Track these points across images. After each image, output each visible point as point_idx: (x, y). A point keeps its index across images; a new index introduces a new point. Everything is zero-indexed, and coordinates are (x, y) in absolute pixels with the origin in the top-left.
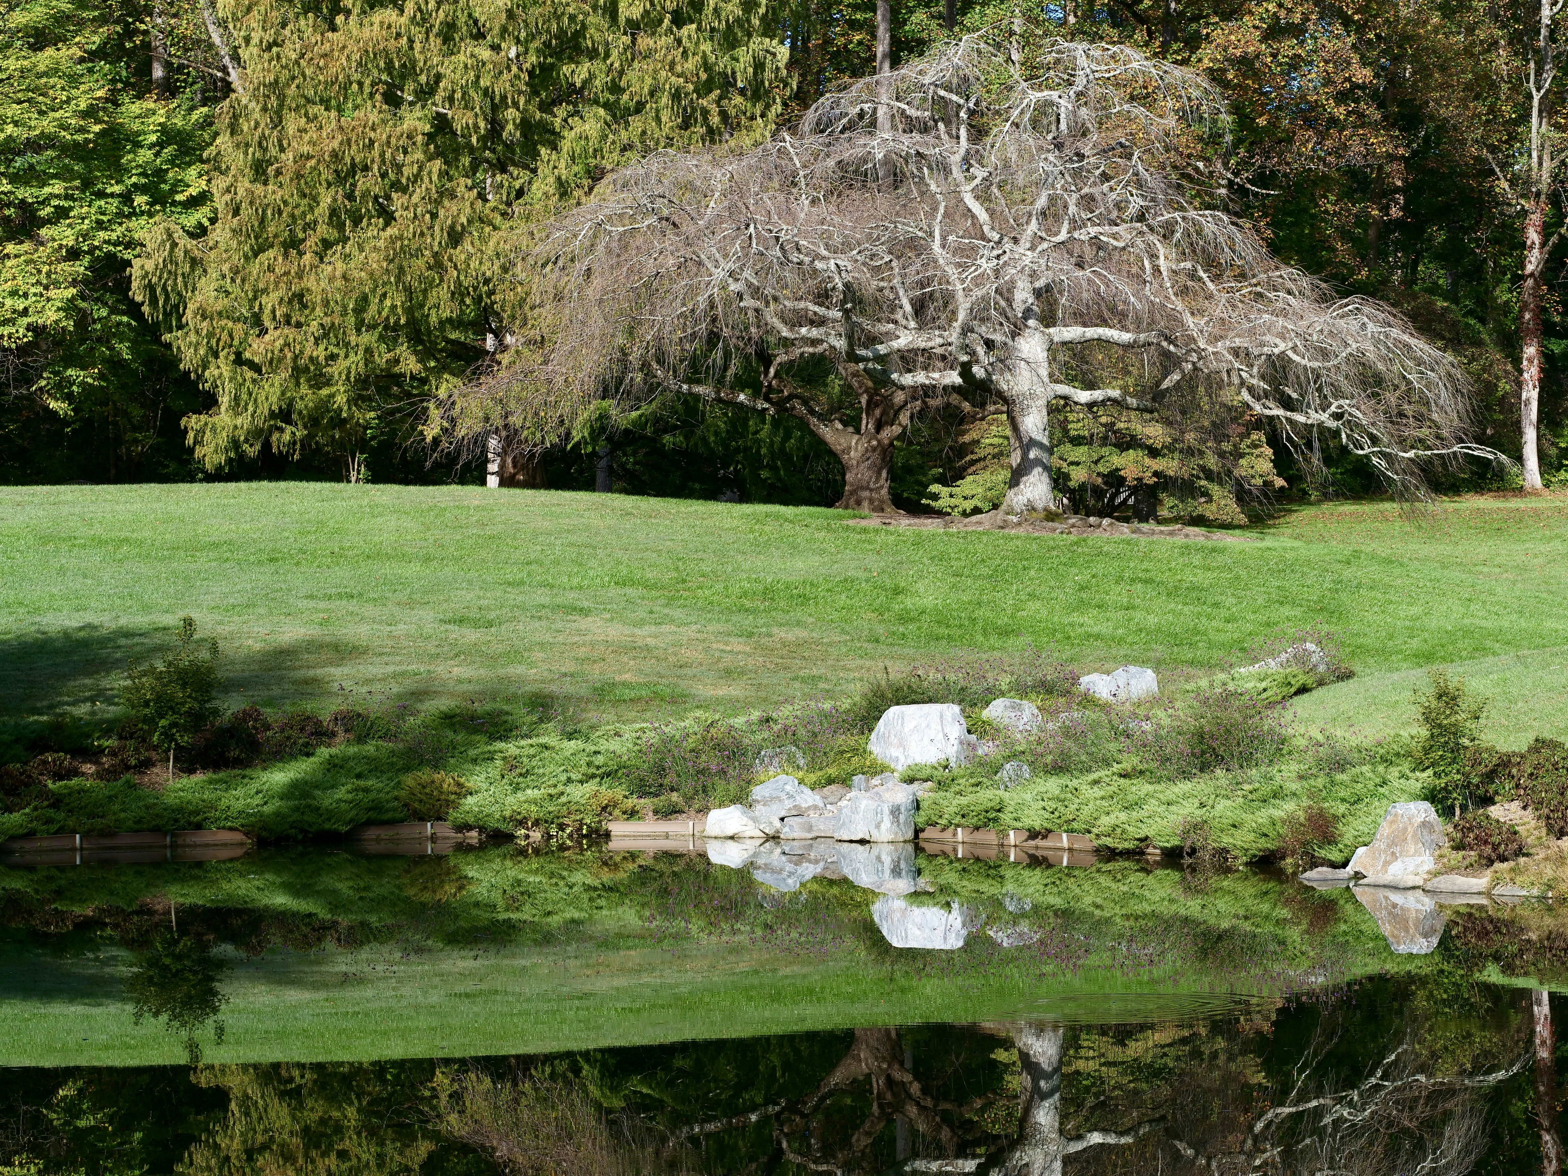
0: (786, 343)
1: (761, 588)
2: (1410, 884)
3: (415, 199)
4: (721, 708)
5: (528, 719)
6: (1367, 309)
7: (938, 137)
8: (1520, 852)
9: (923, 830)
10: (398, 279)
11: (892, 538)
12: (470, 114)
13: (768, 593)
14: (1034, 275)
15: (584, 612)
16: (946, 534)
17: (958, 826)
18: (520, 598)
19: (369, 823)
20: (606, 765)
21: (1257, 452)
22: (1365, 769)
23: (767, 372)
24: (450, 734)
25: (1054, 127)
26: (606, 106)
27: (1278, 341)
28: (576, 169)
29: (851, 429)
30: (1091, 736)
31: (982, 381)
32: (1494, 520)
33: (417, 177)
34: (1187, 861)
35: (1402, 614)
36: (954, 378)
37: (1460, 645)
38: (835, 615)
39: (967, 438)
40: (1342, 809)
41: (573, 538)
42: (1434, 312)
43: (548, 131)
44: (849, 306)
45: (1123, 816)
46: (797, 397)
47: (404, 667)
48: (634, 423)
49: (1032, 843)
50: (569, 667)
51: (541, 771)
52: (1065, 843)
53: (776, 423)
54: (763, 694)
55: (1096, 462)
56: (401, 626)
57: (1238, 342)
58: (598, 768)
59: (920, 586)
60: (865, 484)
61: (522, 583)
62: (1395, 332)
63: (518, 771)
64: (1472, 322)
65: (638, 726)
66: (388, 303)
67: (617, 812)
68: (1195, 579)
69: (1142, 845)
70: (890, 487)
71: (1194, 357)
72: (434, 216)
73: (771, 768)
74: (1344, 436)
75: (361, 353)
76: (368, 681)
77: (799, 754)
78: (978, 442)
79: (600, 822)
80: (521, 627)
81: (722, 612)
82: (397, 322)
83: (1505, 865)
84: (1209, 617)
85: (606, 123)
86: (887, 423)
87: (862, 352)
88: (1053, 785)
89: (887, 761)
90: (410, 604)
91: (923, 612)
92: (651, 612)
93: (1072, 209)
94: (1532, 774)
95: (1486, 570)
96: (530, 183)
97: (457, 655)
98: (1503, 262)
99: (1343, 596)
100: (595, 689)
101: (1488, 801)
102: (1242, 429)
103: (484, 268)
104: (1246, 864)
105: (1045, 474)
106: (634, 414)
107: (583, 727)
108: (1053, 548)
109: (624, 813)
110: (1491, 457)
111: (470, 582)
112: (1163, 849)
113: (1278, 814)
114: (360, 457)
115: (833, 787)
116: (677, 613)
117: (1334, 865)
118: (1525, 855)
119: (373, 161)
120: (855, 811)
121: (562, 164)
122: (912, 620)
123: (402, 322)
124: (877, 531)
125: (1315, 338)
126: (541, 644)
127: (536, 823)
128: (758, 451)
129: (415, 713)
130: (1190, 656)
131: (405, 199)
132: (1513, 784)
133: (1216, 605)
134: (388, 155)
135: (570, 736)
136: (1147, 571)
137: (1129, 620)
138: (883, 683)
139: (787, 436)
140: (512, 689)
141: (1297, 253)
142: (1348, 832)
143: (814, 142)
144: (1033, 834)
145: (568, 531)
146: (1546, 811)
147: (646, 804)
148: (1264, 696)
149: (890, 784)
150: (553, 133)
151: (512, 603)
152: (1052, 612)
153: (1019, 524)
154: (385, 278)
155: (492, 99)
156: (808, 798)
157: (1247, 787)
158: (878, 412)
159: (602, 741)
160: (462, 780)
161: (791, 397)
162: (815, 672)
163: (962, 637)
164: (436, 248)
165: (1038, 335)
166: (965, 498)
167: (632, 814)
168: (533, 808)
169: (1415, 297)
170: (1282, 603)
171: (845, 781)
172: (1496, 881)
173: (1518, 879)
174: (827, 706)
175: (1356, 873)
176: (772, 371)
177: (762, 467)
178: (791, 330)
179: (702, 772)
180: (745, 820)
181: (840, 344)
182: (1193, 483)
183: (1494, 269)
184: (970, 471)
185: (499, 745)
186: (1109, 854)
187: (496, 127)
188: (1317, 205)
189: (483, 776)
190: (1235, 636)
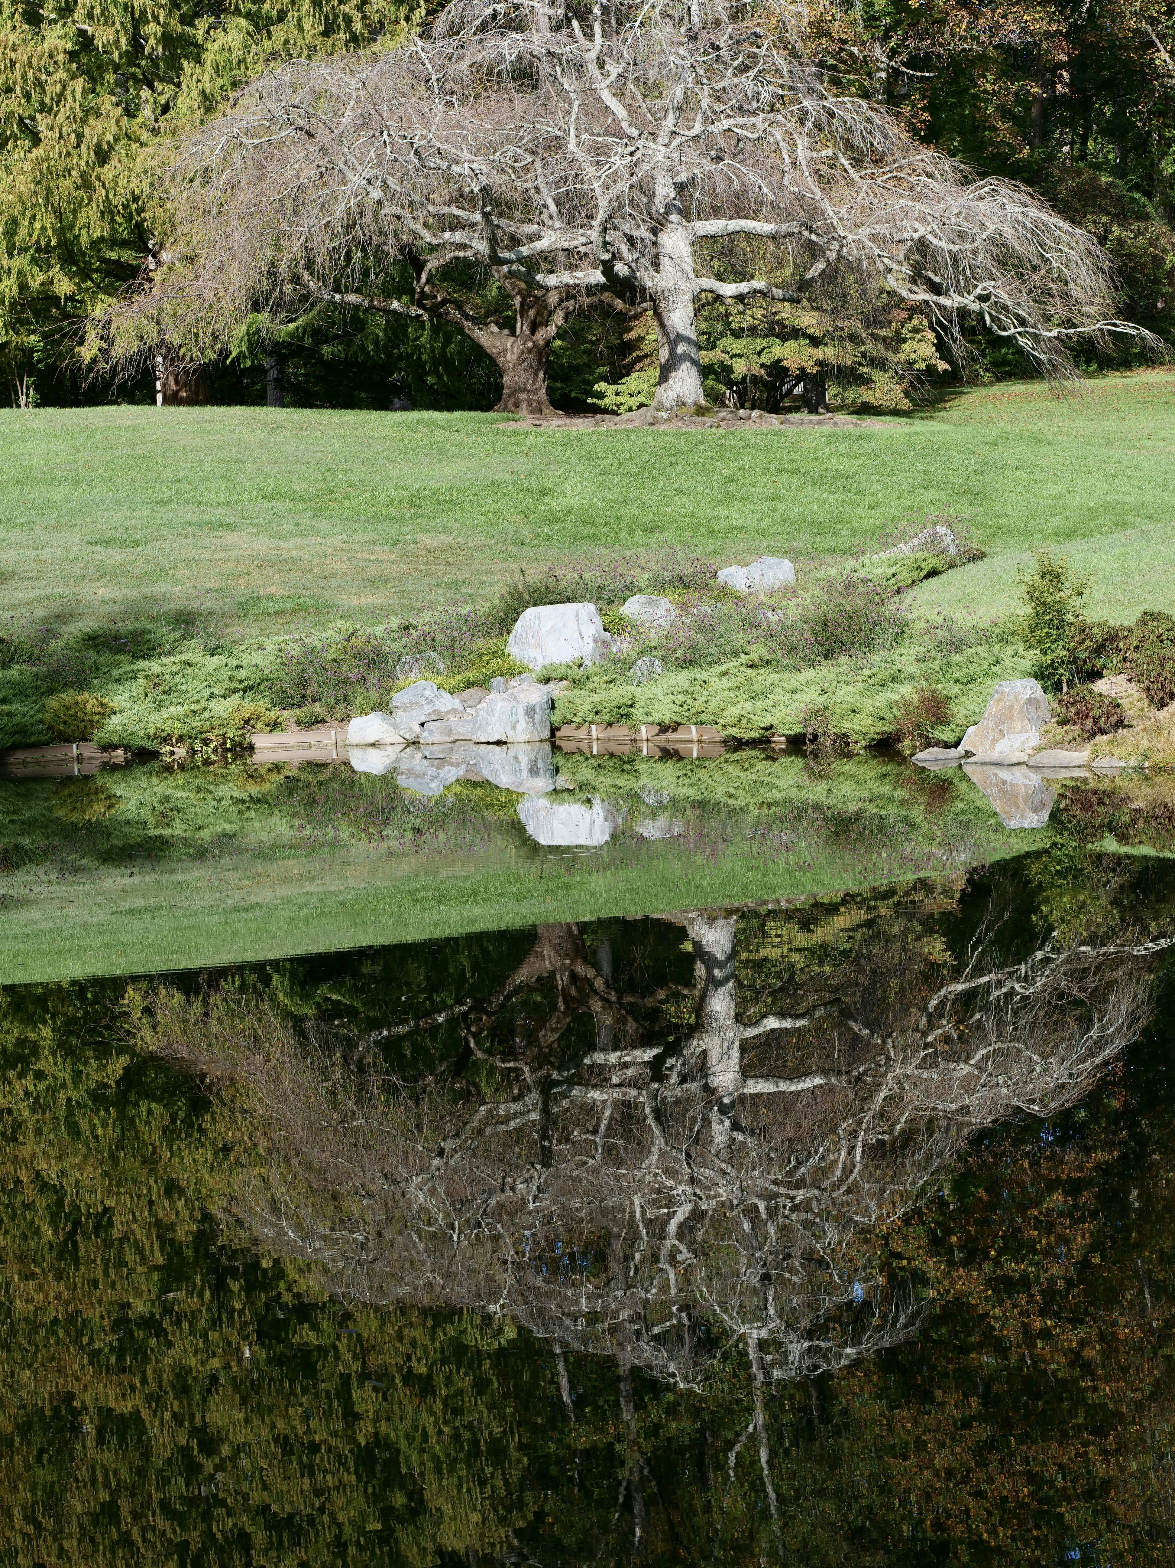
0: (433, 248)
1: (407, 495)
2: (1015, 761)
3: (60, 118)
4: (364, 617)
5: (171, 637)
6: (1002, 190)
7: (571, 35)
8: (1120, 724)
9: (559, 729)
10: (47, 200)
11: (541, 439)
12: (109, 30)
13: (414, 501)
14: (672, 172)
15: (230, 527)
16: (595, 433)
17: (591, 723)
18: (166, 517)
19: (15, 747)
20: (248, 679)
21: (919, 336)
22: (979, 649)
23: (419, 279)
24: (93, 655)
25: (686, 20)
26: (248, 16)
27: (917, 225)
28: (220, 81)
29: (506, 332)
30: (720, 629)
31: (626, 279)
32: (1162, 394)
33: (61, 95)
34: (809, 747)
35: (1046, 493)
36: (597, 277)
37: (1101, 521)
38: (481, 520)
39: (633, 335)
40: (955, 689)
41: (221, 454)
42: (1099, 188)
43: (191, 44)
44: (488, 209)
45: (749, 706)
46: (450, 302)
47: (49, 591)
48: (291, 335)
49: (663, 736)
50: (214, 582)
51: (184, 688)
52: (694, 735)
53: (435, 329)
54: (406, 601)
55: (759, 354)
56: (47, 550)
57: (878, 228)
58: (241, 682)
59: (567, 487)
60: (522, 386)
61: (169, 501)
62: (1033, 212)
63: (161, 688)
64: (1137, 195)
65: (281, 638)
66: (37, 225)
67: (259, 725)
68: (841, 468)
69: (768, 733)
70: (548, 387)
71: (835, 246)
72: (80, 136)
73: (412, 675)
74: (987, 318)
75: (14, 276)
76: (13, 606)
77: (439, 660)
78: (643, 338)
79: (243, 735)
80: (167, 545)
81: (367, 522)
82: (48, 245)
83: (1105, 738)
84: (854, 505)
85: (248, 33)
86: (541, 324)
87: (505, 255)
88: (682, 678)
89: (525, 663)
90: (58, 527)
91: (569, 512)
92: (298, 525)
93: (705, 102)
94: (1137, 647)
95: (1149, 444)
96: (175, 97)
97: (102, 577)
98: (1167, 135)
99: (989, 477)
100: (240, 604)
101: (1095, 675)
102: (905, 315)
103: (132, 186)
104: (866, 748)
105: (694, 369)
106: (292, 326)
107: (226, 642)
108: (701, 443)
109: (267, 725)
110: (1134, 332)
111: (118, 503)
112: (787, 737)
113: (895, 697)
114: (28, 380)
115: (472, 690)
116: (324, 525)
117: (947, 746)
118: (1124, 727)
119: (14, 83)
120: (491, 713)
121: (206, 78)
122: (557, 520)
123: (53, 243)
124: (526, 433)
125: (953, 221)
126: (187, 562)
127: (180, 739)
128: (419, 358)
129: (57, 636)
130: (832, 544)
131: (49, 120)
132: (1120, 658)
133: (860, 492)
134: (30, 76)
135: (213, 652)
136: (793, 461)
137: (774, 511)
138: (520, 586)
139: (447, 341)
140: (156, 608)
141: (959, 134)
142: (959, 712)
143: (448, 46)
144: (664, 728)
145: (219, 447)
146: (1147, 682)
147: (290, 714)
148: (893, 580)
149: (525, 685)
150: (196, 45)
151: (159, 521)
152: (697, 507)
153: (669, 419)
154: (34, 200)
155: (133, 15)
156: (448, 702)
157: (866, 672)
158: (532, 313)
159: (244, 655)
160: (105, 700)
161: (444, 302)
162: (459, 577)
163: (607, 535)
164: (83, 168)
165: (680, 230)
166: (631, 395)
167: (275, 726)
168: (177, 724)
169: (1079, 173)
170: (926, 488)
171: (484, 684)
172: (1096, 754)
173: (1117, 751)
174: (464, 610)
175: (967, 752)
176: (424, 277)
177: (427, 374)
178: (435, 235)
179: (345, 681)
180: (386, 727)
181: (482, 247)
182: (856, 369)
183: (1159, 142)
184: (637, 367)
185: (142, 664)
186: (737, 744)
187: (137, 42)
188: (976, 85)
189: (128, 694)
190: (878, 522)
